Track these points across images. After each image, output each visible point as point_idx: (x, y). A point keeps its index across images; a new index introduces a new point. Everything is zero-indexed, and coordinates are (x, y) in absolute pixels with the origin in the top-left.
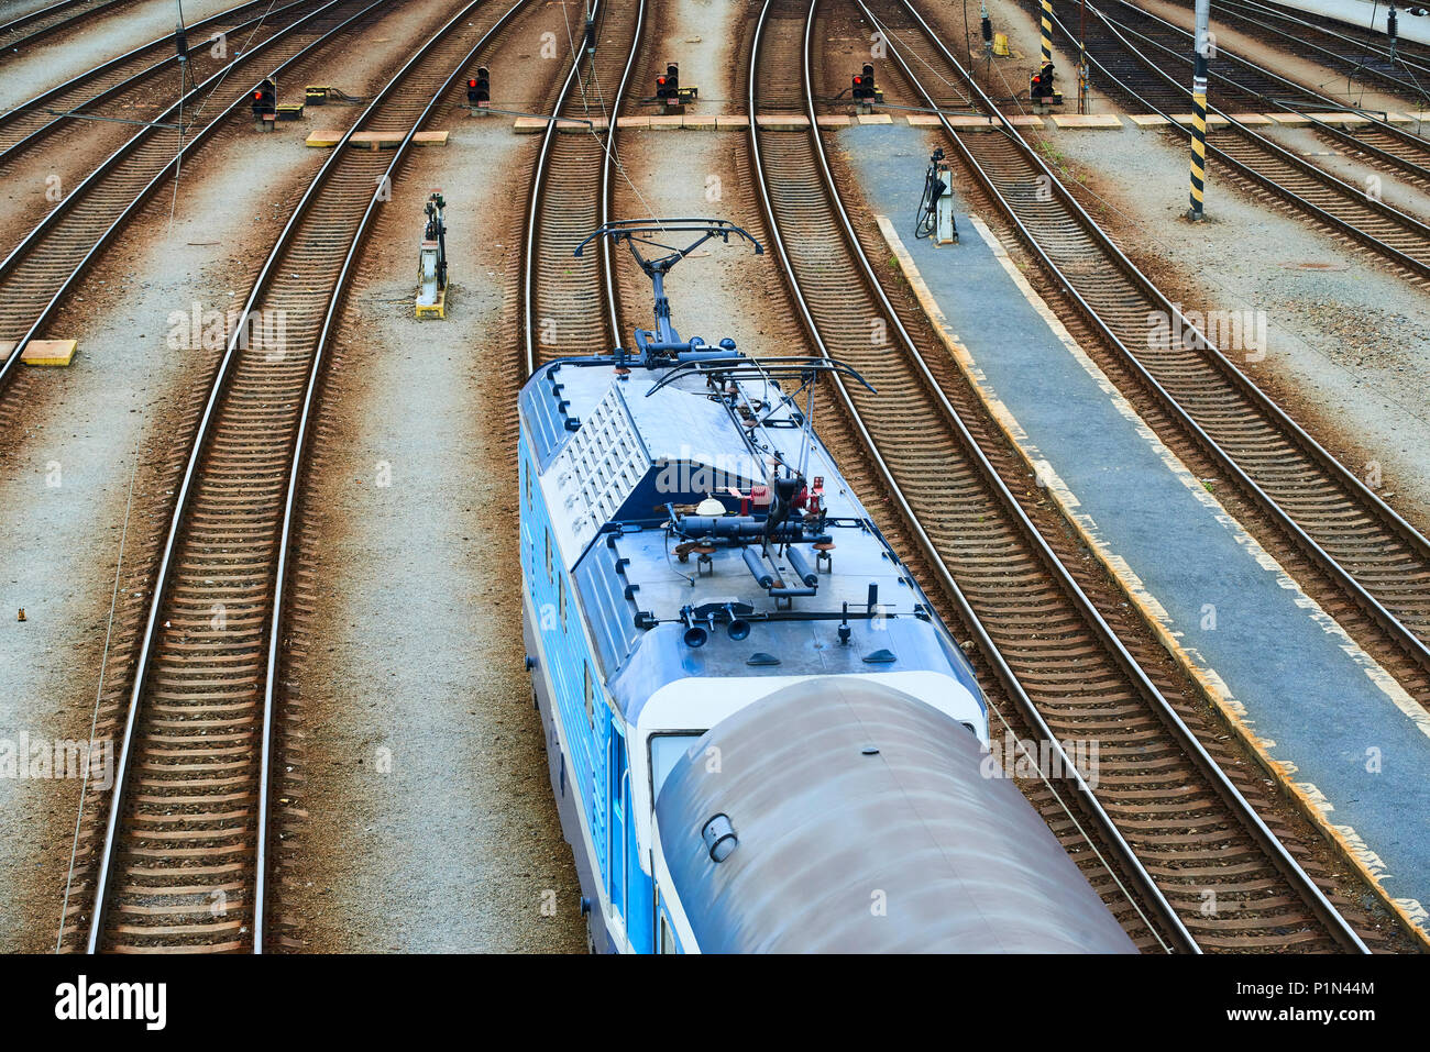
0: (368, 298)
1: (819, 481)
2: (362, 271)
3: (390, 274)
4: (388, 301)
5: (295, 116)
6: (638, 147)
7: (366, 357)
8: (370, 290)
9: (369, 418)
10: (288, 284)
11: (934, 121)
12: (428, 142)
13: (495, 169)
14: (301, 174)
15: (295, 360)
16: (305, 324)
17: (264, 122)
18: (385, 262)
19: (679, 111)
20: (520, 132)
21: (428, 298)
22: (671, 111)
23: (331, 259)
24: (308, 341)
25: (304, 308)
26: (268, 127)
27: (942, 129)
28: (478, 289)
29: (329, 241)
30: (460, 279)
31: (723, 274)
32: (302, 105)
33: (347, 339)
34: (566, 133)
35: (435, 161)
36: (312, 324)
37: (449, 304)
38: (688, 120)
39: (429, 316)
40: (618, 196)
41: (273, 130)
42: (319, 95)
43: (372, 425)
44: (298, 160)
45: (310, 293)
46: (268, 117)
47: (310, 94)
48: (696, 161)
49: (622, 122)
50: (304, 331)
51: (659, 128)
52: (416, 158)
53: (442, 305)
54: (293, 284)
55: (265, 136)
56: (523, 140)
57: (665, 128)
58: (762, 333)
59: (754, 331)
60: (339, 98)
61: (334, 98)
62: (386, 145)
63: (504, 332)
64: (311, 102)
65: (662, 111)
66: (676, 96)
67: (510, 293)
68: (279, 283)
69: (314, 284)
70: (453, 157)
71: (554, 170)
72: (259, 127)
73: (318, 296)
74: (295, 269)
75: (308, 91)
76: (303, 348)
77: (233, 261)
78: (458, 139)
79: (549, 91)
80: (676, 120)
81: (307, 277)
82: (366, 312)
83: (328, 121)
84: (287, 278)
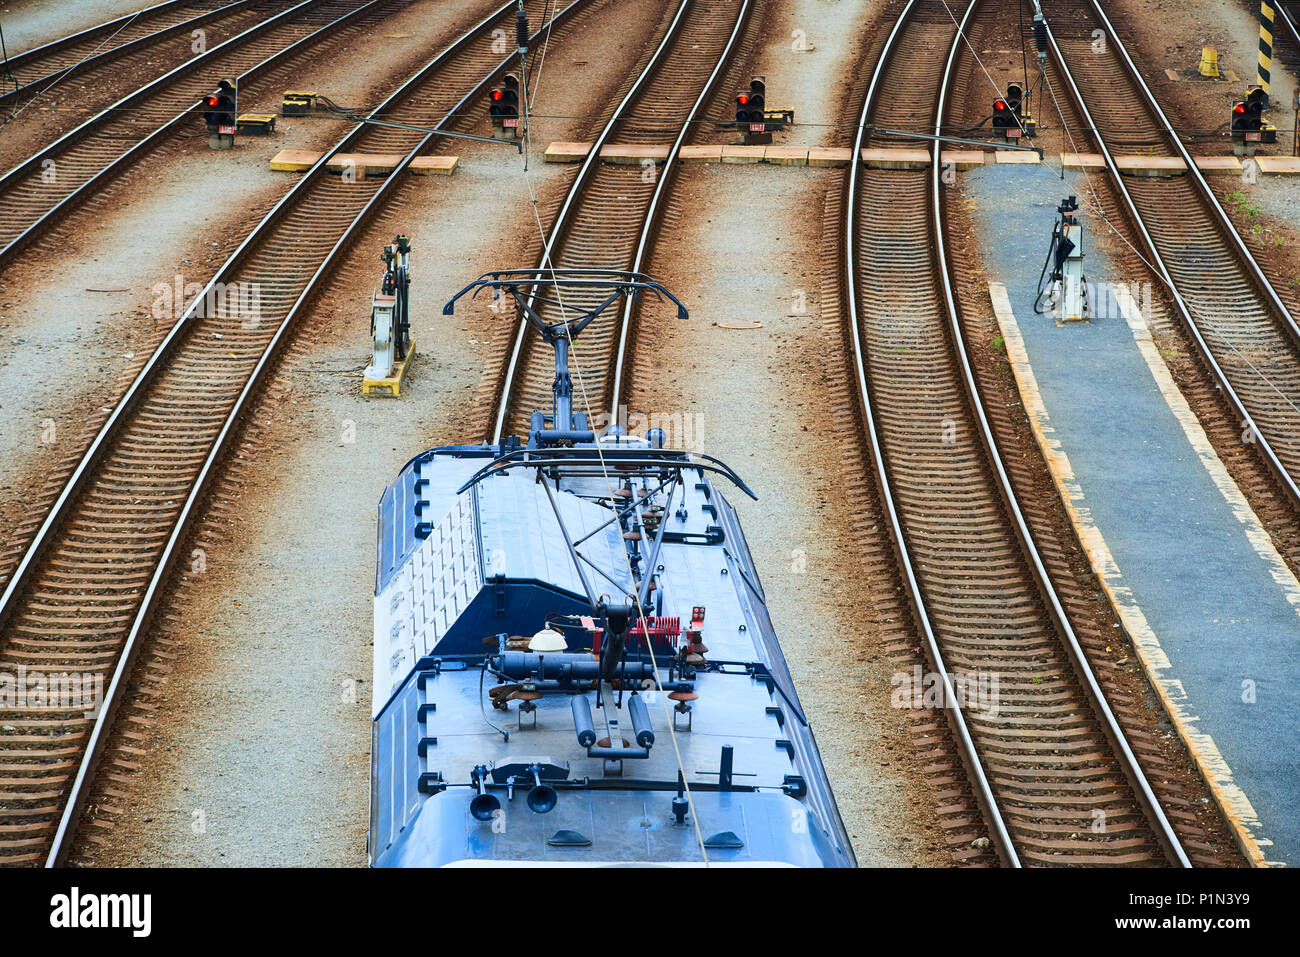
0: (306, 367)
1: (699, 612)
2: (307, 332)
3: (342, 337)
4: (332, 373)
5: (264, 130)
6: (701, 185)
7: (286, 444)
8: (312, 358)
9: (272, 521)
10: (206, 345)
11: (1096, 161)
12: (428, 170)
13: (510, 208)
14: (256, 206)
15: (193, 444)
16: (217, 399)
17: (220, 137)
18: (338, 323)
19: (764, 139)
20: (551, 161)
21: (380, 369)
22: (753, 140)
23: (270, 316)
24: (215, 420)
25: (220, 378)
26: (226, 143)
27: (1105, 172)
28: (452, 360)
29: (273, 293)
30: (431, 347)
31: (773, 352)
32: (274, 116)
33: (264, 420)
34: (613, 164)
35: (434, 195)
36: (226, 398)
37: (408, 378)
38: (771, 152)
39: (380, 393)
40: (661, 247)
41: (232, 147)
42: (300, 103)
43: (272, 531)
44: (257, 187)
45: (233, 359)
46: (228, 130)
47: (288, 103)
48: (774, 205)
49: (687, 152)
50: (213, 407)
51: (733, 161)
52: (410, 190)
53: (397, 379)
54: (214, 346)
55: (220, 155)
56: (556, 171)
57: (740, 161)
58: (806, 429)
59: (797, 426)
60: (327, 108)
61: (320, 108)
62: (374, 172)
63: (472, 418)
64: (289, 112)
65: (742, 140)
66: (761, 120)
67: (492, 367)
68: (195, 344)
69: (241, 347)
70: (459, 190)
71: (585, 211)
72: (213, 142)
73: (242, 362)
74: (220, 327)
75: (287, 98)
76: (206, 428)
77: (141, 314)
78: (472, 167)
79: (603, 109)
80: (758, 151)
81: (234, 337)
82: (300, 385)
83: (307, 138)
84: (206, 339)
